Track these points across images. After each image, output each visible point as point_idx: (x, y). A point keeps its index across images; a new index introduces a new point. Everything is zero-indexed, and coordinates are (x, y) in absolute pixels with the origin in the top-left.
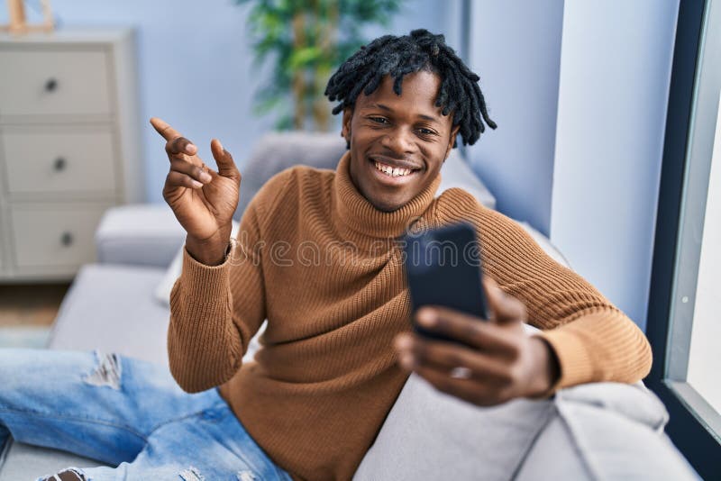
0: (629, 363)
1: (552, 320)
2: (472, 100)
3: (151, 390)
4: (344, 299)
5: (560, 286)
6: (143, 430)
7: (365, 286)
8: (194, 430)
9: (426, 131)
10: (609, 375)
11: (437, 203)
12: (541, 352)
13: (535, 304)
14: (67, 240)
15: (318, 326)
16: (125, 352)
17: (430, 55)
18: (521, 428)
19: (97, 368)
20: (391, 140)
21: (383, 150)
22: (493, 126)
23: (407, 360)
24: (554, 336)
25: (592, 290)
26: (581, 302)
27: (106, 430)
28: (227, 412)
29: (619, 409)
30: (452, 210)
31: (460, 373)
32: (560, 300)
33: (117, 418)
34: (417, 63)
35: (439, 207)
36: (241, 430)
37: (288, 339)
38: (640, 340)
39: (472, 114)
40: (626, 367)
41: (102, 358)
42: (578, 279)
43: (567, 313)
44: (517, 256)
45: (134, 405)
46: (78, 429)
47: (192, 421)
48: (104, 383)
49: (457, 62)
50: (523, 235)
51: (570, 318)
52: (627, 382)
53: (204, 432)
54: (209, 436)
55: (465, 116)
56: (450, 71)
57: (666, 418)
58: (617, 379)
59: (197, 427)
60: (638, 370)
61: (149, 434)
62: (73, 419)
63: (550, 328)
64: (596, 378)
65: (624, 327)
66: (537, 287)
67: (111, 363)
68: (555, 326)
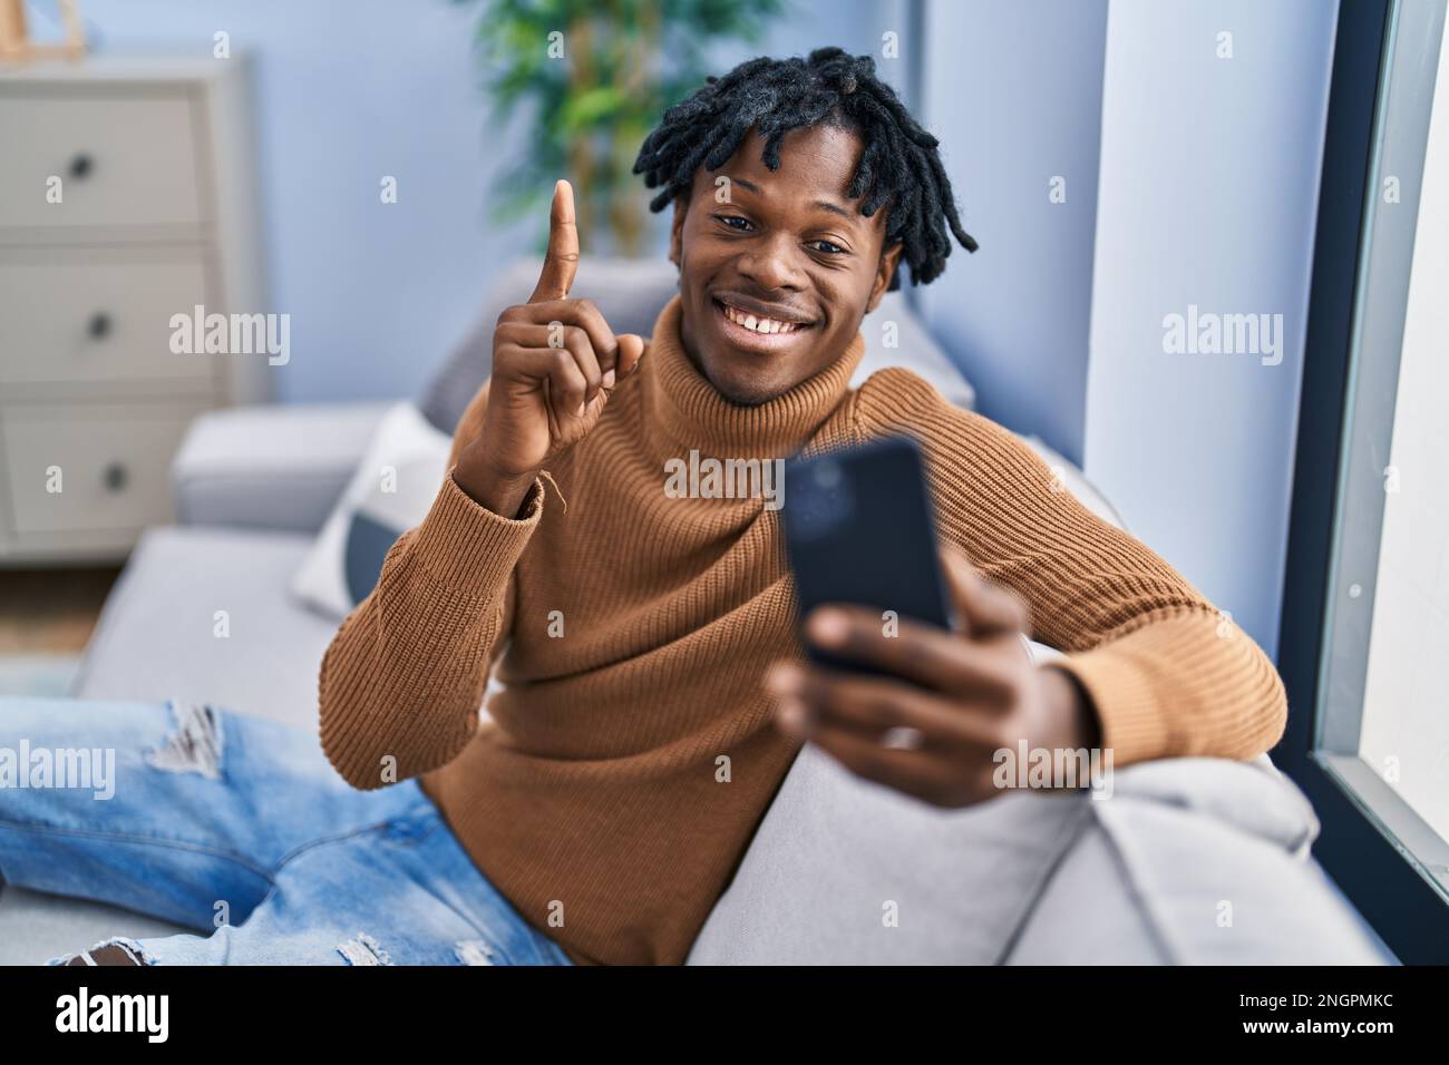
0: (1240, 718)
1: (1086, 632)
2: (925, 188)
3: (281, 780)
4: (670, 590)
5: (1104, 565)
6: (266, 861)
7: (712, 563)
8: (368, 861)
9: (828, 247)
10: (1199, 743)
11: (858, 398)
12: (1061, 696)
13: (1053, 601)
14: (116, 478)
15: (617, 646)
16: (229, 701)
17: (841, 95)
18: (1024, 851)
19: (173, 736)
20: (755, 261)
21: (737, 281)
22: (969, 245)
23: (791, 715)
24: (1088, 665)
25: (1166, 574)
26: (1146, 597)
27: (192, 861)
28: (434, 823)
29: (1220, 811)
30: (888, 411)
31: (902, 739)
32: (1103, 593)
33: (213, 837)
34: (812, 108)
35: (862, 405)
36: (463, 860)
37: (556, 673)
38: (1262, 672)
39: (925, 217)
40: (1234, 727)
41: (184, 716)
42: (1140, 550)
43: (1118, 619)
44: (1017, 504)
45: (250, 810)
46: (135, 859)
47: (365, 843)
48: (188, 766)
49: (896, 111)
50: (1031, 463)
51: (1122, 628)
52: (1236, 757)
53: (387, 863)
54: (399, 874)
55: (911, 220)
56: (881, 126)
57: (1313, 827)
58: (1216, 752)
59: (375, 854)
60: (1260, 732)
61: (278, 868)
62: (127, 840)
63: (1081, 649)
64: (1173, 749)
65: (1229, 646)
66: (1056, 567)
67: (202, 726)
68: (1093, 644)
